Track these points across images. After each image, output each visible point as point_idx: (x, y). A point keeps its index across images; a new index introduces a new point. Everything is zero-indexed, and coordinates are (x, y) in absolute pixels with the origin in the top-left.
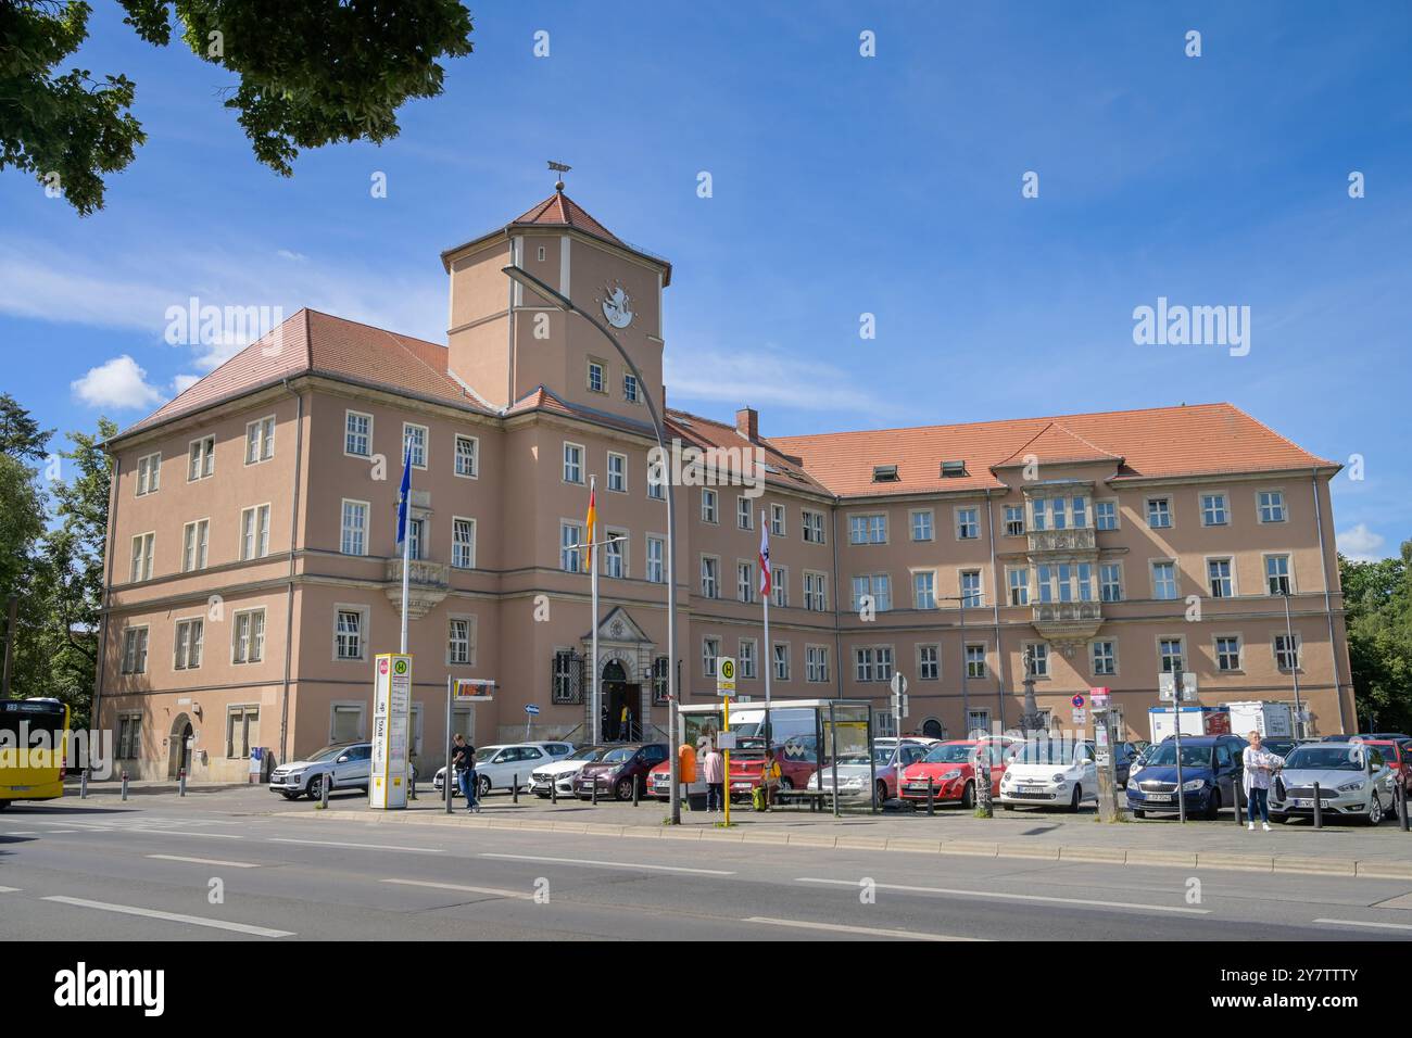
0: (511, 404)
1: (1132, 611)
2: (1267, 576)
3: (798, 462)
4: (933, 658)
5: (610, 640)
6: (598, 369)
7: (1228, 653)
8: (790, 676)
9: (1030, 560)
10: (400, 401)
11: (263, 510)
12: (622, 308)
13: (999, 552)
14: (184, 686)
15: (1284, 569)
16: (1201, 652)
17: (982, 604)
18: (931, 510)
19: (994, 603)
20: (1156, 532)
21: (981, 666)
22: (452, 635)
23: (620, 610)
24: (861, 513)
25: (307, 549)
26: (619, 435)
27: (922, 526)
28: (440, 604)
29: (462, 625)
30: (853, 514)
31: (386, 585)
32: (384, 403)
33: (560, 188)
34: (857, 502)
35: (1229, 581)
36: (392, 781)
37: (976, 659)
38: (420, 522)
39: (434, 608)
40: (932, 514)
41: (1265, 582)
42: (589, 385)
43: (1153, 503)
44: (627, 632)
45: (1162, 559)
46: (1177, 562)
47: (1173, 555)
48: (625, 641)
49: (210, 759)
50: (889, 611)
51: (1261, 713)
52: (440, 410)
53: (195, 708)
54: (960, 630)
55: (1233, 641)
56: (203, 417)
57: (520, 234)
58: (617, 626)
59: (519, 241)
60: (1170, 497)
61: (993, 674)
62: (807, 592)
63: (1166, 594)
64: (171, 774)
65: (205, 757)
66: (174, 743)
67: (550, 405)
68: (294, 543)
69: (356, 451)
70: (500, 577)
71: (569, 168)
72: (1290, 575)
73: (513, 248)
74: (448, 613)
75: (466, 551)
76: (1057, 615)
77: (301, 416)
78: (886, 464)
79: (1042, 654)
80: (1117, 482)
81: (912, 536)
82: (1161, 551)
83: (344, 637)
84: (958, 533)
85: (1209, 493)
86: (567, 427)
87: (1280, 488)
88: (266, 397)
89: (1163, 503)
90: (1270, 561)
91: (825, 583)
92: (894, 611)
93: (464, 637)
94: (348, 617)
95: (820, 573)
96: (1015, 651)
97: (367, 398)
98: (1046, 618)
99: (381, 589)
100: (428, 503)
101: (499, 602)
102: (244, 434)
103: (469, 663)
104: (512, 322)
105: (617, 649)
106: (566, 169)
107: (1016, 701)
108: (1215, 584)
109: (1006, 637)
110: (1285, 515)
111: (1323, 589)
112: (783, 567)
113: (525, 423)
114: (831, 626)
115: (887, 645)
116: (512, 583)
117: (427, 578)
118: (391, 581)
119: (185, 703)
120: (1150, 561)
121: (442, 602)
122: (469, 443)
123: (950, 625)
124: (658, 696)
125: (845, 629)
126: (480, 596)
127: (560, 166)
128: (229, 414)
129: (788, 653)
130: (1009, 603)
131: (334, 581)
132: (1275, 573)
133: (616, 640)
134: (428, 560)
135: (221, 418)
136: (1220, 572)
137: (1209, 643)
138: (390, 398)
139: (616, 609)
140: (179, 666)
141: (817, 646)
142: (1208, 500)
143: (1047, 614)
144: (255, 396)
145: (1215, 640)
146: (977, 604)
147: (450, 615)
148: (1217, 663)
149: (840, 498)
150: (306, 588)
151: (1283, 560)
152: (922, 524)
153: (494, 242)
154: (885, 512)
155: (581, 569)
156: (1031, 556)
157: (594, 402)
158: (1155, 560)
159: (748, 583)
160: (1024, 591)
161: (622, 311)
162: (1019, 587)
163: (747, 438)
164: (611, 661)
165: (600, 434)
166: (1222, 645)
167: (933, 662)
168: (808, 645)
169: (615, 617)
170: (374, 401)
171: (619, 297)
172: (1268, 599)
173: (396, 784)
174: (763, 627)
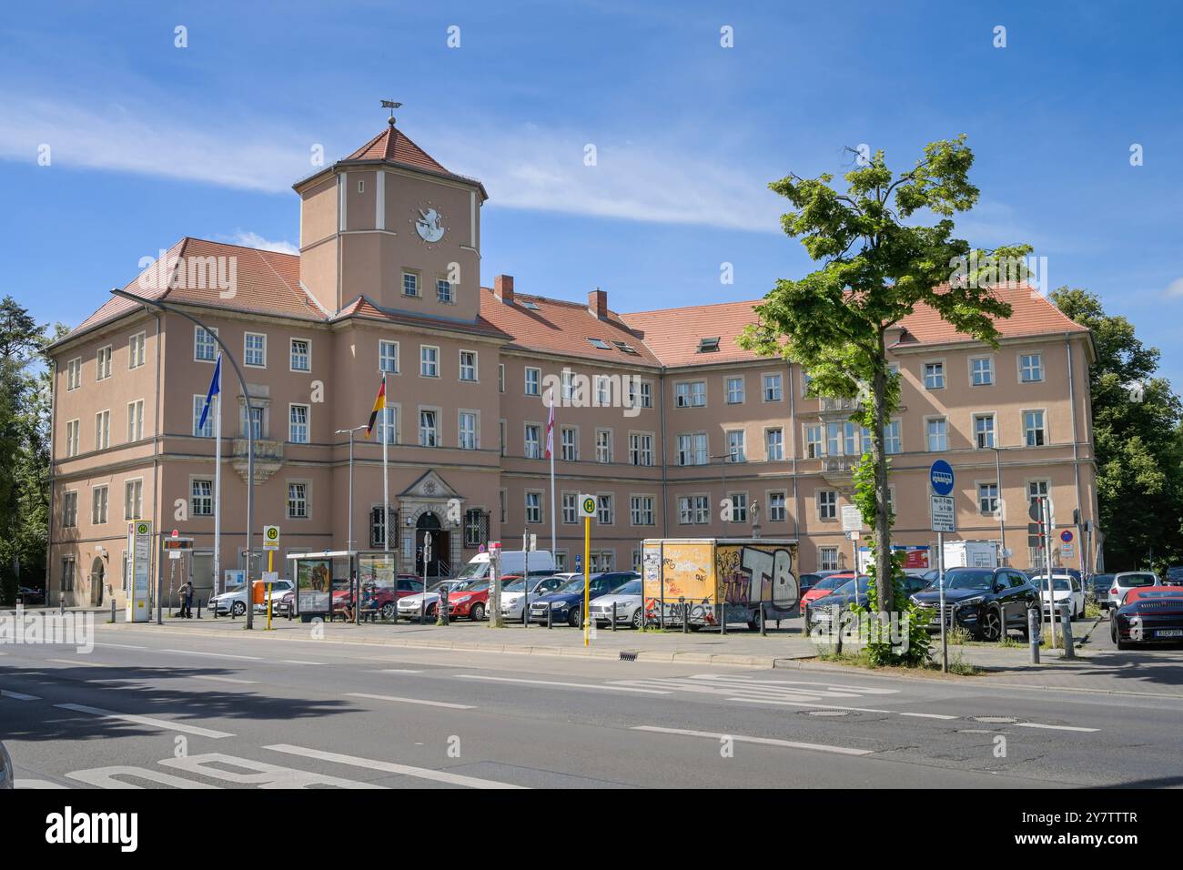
0: (339, 311)
1: (905, 462)
2: (1024, 429)
3: (639, 335)
4: (743, 505)
5: (423, 496)
6: (413, 279)
7: (989, 498)
8: (613, 521)
9: (821, 419)
10: (239, 316)
11: (140, 403)
12: (434, 224)
13: (799, 412)
14: (99, 537)
15: (1040, 423)
16: (965, 495)
17: (784, 458)
18: (742, 376)
19: (792, 457)
20: (931, 392)
21: (782, 510)
22: (291, 495)
23: (432, 473)
24: (687, 380)
25: (165, 434)
26: (429, 331)
27: (735, 390)
28: (277, 473)
29: (301, 488)
30: (679, 381)
31: (231, 459)
32: (226, 319)
33: (392, 122)
34: (680, 371)
35: (992, 434)
36: (137, 604)
37: (777, 504)
38: (262, 409)
39: (272, 475)
40: (743, 380)
41: (1022, 435)
42: (403, 291)
43: (929, 367)
44: (439, 489)
45: (935, 416)
46: (947, 418)
47: (945, 412)
48: (439, 497)
49: (114, 590)
50: (707, 464)
51: (964, 551)
52: (274, 320)
53: (105, 553)
54: (764, 480)
55: (994, 486)
56: (103, 331)
57: (344, 171)
58: (431, 486)
59: (344, 176)
60: (943, 360)
61: (790, 517)
62: (634, 449)
63: (938, 446)
64: (93, 602)
65: (111, 589)
66: (94, 579)
67: (367, 312)
68: (157, 430)
69: (205, 357)
70: (332, 449)
71: (400, 104)
72: (1045, 428)
73: (339, 183)
74: (287, 479)
75: (303, 430)
76: (841, 466)
77: (159, 332)
78: (710, 335)
79: (832, 500)
80: (898, 349)
81: (726, 400)
82: (935, 409)
83: (199, 500)
84: (764, 396)
85: (976, 357)
86: (380, 328)
87: (1039, 351)
88: (138, 317)
89: (939, 366)
90: (1027, 414)
91: (652, 442)
92: (711, 464)
93: (303, 497)
94: (203, 484)
95: (648, 433)
96: (808, 496)
97: (212, 316)
98: (833, 469)
99: (229, 462)
100: (267, 394)
101: (332, 469)
102: (127, 344)
103: (306, 517)
104: (339, 243)
105: (432, 503)
106: (398, 105)
107: (810, 541)
108: (981, 438)
109: (800, 485)
110: (1042, 375)
111: (1071, 440)
112: (608, 429)
113: (345, 327)
114: (656, 478)
115: (705, 494)
116: (339, 454)
117: (264, 453)
118: (235, 456)
119: (98, 548)
120: (925, 418)
121: (279, 471)
122: (304, 345)
123: (757, 476)
124: (470, 540)
125: (669, 480)
126: (314, 464)
127: (392, 103)
128: (119, 329)
129: (612, 502)
130: (806, 455)
131: (188, 458)
132: (1032, 427)
133: (429, 496)
134: (268, 439)
135: (114, 332)
136: (985, 426)
137: (972, 487)
138: (231, 315)
139: (430, 471)
140: (95, 522)
141: (643, 495)
142: (976, 363)
143: (833, 465)
144: (131, 317)
145: (977, 486)
146: (779, 457)
147: (289, 480)
148: (979, 506)
149: (665, 368)
150: (166, 465)
151: (1039, 414)
152: (736, 389)
153: (320, 181)
154: (704, 379)
155: (397, 441)
156: (821, 416)
157: (409, 306)
158: (930, 416)
159: (572, 445)
160: (819, 445)
161: (435, 228)
162: (815, 443)
163: (596, 316)
164: (426, 513)
165: (412, 332)
166: (984, 490)
167: (743, 508)
168: (632, 494)
169: (427, 479)
170: (217, 317)
171: (432, 215)
172: (1022, 450)
173: (140, 606)
174: (550, 480)
